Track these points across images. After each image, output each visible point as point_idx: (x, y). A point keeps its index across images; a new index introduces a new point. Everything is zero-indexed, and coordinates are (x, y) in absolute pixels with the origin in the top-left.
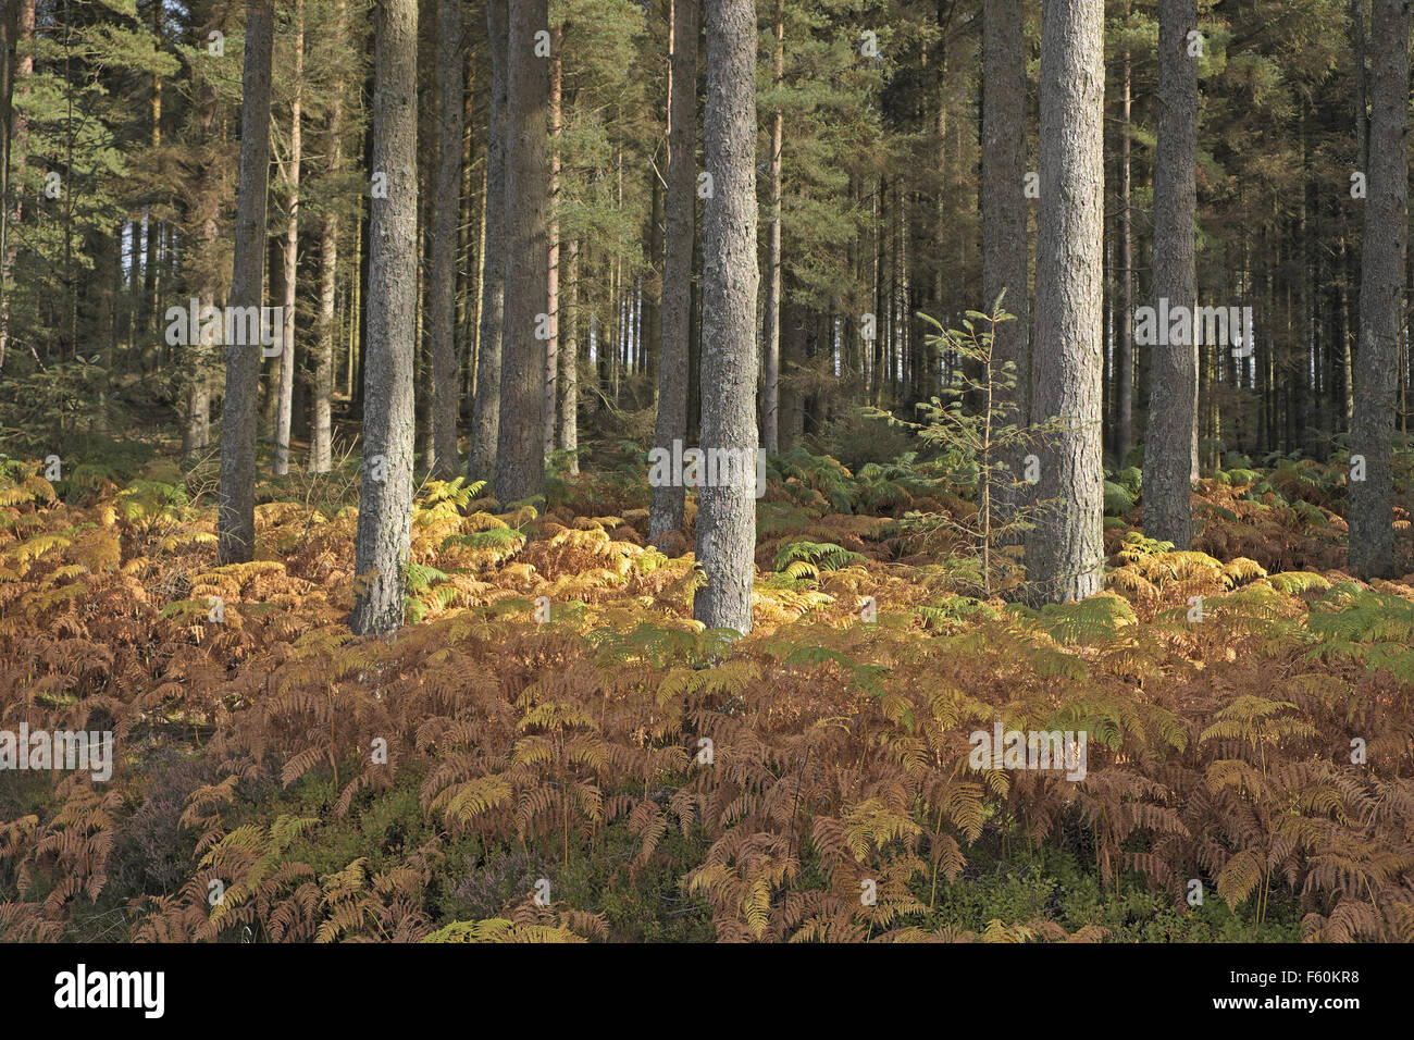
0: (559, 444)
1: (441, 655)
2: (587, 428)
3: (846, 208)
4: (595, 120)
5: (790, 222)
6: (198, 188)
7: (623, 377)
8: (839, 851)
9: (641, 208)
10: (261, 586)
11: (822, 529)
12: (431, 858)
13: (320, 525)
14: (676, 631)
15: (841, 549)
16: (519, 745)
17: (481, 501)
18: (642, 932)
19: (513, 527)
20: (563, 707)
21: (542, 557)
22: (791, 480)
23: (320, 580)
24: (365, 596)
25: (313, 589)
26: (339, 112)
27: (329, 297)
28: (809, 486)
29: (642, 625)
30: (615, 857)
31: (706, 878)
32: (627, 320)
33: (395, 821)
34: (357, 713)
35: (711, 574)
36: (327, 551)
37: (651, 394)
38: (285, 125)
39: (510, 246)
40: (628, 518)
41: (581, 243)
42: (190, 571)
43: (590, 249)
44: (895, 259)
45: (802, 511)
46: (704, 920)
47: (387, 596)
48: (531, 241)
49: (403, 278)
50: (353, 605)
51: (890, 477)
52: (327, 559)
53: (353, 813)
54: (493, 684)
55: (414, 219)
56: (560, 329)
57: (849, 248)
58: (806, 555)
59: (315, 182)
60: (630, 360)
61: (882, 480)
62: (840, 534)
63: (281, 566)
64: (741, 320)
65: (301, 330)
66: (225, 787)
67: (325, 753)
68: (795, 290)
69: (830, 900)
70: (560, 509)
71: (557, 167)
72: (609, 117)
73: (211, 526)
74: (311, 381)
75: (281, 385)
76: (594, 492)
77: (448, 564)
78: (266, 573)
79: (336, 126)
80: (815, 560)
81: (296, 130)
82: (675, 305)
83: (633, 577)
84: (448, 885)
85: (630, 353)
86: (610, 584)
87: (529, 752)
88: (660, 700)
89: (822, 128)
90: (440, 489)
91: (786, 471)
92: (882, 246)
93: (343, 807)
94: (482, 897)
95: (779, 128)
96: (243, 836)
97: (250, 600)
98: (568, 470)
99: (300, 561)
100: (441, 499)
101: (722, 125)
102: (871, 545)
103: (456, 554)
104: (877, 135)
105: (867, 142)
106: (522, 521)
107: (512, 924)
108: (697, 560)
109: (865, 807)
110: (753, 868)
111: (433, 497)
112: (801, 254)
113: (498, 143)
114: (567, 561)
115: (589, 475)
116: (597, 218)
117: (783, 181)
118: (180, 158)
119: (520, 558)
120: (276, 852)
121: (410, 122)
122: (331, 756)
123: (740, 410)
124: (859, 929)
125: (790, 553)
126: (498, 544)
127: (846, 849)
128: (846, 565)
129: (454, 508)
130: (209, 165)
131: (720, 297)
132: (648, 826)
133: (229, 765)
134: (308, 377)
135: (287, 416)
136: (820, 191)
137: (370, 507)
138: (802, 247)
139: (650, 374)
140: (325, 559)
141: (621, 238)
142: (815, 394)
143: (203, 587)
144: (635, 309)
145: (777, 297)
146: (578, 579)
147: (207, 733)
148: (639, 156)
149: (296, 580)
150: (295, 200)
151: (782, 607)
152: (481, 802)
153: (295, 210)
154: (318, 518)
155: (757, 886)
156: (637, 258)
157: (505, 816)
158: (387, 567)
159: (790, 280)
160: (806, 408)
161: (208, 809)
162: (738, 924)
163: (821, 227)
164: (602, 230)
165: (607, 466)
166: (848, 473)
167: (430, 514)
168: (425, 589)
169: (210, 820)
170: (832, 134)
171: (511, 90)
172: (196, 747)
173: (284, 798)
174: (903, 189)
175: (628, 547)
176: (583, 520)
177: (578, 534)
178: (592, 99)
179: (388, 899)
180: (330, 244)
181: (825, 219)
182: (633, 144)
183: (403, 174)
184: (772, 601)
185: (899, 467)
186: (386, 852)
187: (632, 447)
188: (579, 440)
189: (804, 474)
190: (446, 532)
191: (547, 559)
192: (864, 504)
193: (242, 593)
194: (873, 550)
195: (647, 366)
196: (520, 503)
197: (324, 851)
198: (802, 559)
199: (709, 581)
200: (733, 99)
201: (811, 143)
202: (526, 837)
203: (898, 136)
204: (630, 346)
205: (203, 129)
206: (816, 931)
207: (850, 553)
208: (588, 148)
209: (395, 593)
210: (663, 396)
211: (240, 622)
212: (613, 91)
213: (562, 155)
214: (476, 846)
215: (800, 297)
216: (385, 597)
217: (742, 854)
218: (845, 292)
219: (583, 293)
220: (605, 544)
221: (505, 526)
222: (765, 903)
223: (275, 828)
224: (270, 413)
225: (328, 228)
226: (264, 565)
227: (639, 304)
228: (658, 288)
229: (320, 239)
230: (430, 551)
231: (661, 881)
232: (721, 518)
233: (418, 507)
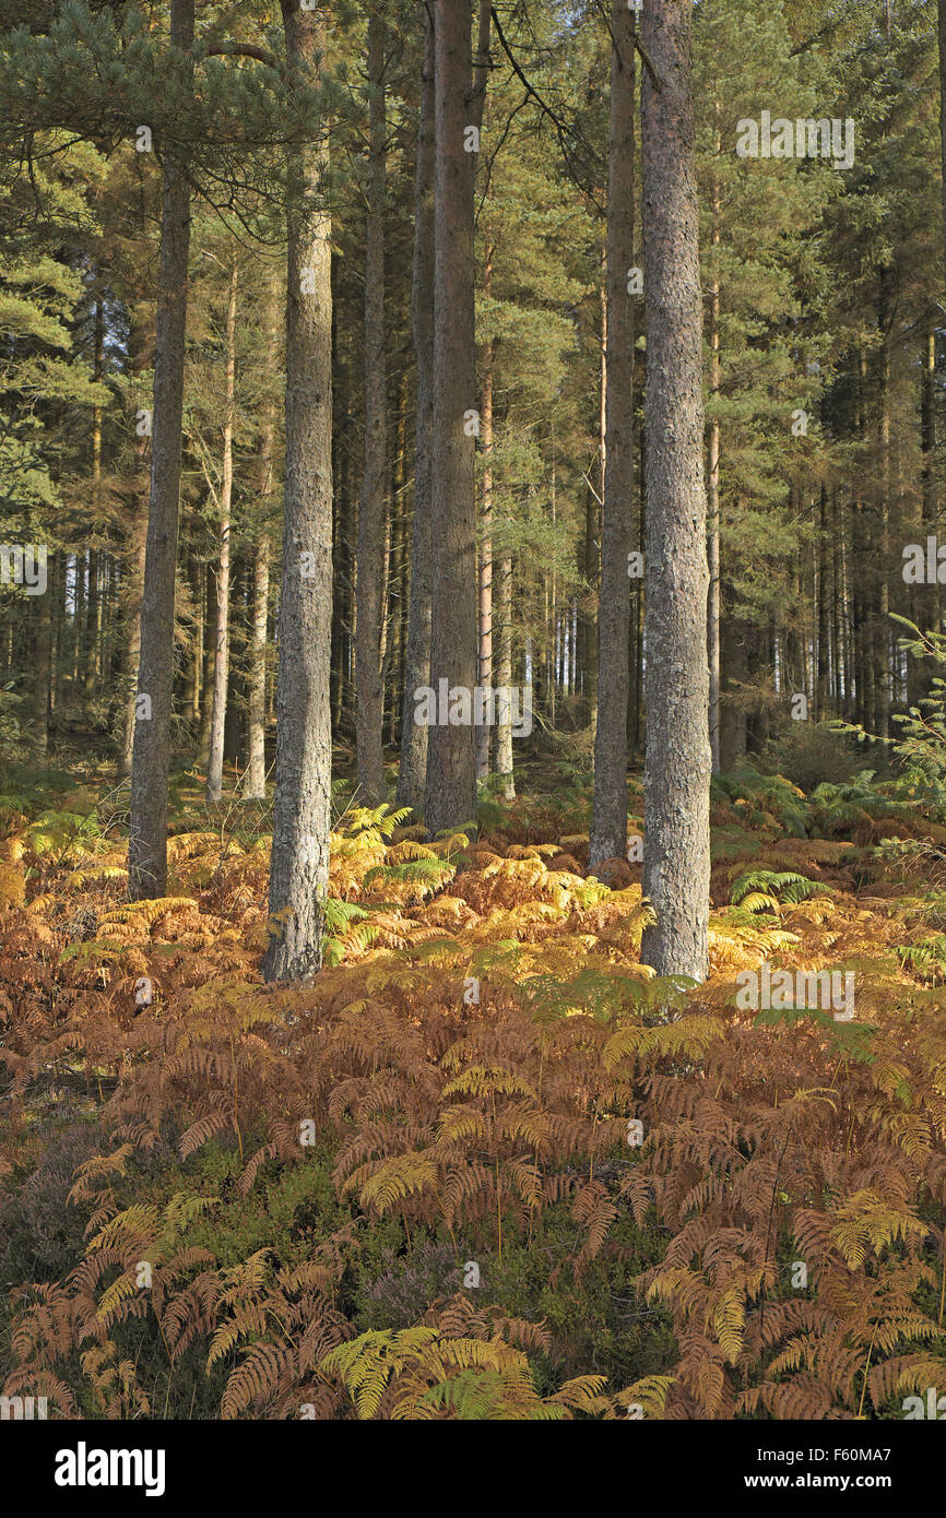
0: (495, 767)
1: (357, 1007)
2: (523, 750)
3: (787, 520)
4: (525, 437)
5: (729, 535)
6: (133, 518)
7: (559, 698)
8: (825, 1254)
9: (575, 525)
10: (172, 922)
11: (776, 855)
12: (345, 1245)
13: (237, 856)
14: (622, 977)
15: (803, 879)
16: (444, 1116)
17: (409, 829)
18: (590, 1341)
19: (442, 857)
20: (495, 1071)
21: (473, 890)
22: (741, 802)
23: (234, 917)
24: (279, 936)
25: (228, 927)
26: (271, 437)
27: (262, 621)
28: (760, 808)
29: (584, 969)
30: (558, 1246)
31: (666, 1285)
32: (562, 640)
33: (306, 1199)
34: (263, 1075)
35: (659, 910)
36: (243, 886)
37: (588, 714)
38: (216, 451)
39: (438, 559)
40: (566, 846)
41: (514, 561)
42: (98, 908)
43: (524, 567)
44: (836, 573)
45: (754, 836)
46: (664, 1330)
47: (303, 935)
48: (459, 554)
49: (318, 588)
50: (266, 949)
51: (847, 798)
52: (244, 893)
53: (259, 1187)
54: (416, 1041)
55: (329, 524)
56: (494, 650)
57: (789, 562)
58: (764, 885)
59: (246, 507)
60: (566, 681)
61: (838, 801)
62: (798, 861)
63: (194, 903)
64: (690, 624)
65: (235, 656)
66: (117, 1158)
67: (228, 1118)
68: (736, 605)
69: (818, 1314)
70: (494, 836)
71: (488, 485)
72: (540, 432)
73: (123, 859)
74: (244, 707)
75: (214, 711)
76: (529, 816)
77: (371, 900)
78: (178, 910)
79: (267, 451)
80: (774, 891)
81: (228, 455)
82: (613, 616)
83: (573, 910)
84: (364, 1279)
85: (566, 674)
86: (548, 919)
87: (457, 1125)
88: (608, 1064)
89: (760, 439)
90: (363, 817)
91: (734, 792)
92: (823, 560)
93: (247, 1184)
94: (403, 1299)
95: (716, 439)
96: (134, 1218)
97: (160, 940)
98: (502, 793)
99: (214, 896)
100: (364, 828)
101: (664, 409)
102: (831, 872)
103: (380, 886)
104: (818, 444)
105: (807, 452)
106: (453, 850)
107: (436, 1333)
108: (644, 895)
109: (856, 1199)
110: (723, 1274)
111: (356, 826)
112: (741, 568)
113: (425, 453)
114: (502, 893)
115: (525, 798)
116: (530, 535)
117: (721, 494)
118: (115, 488)
119: (449, 890)
120: (171, 1237)
121: (324, 420)
122: (235, 1123)
123: (691, 727)
124: (855, 1353)
125: (746, 884)
126: (426, 876)
127: (834, 1252)
128: (808, 897)
129: (379, 837)
130: (141, 493)
131: (666, 600)
132: (595, 1213)
133: (124, 1131)
134: (241, 703)
135: (220, 743)
136: (759, 503)
137: (283, 839)
138: (741, 560)
139: (587, 694)
140: (241, 894)
141: (554, 554)
142: (758, 711)
143: (109, 926)
144: (571, 628)
145: (716, 613)
146: (513, 915)
147: (110, 1085)
148: (572, 476)
149: (208, 917)
150: (226, 526)
151: (741, 948)
152: (402, 1186)
153: (227, 535)
154: (235, 849)
155: (728, 1297)
156: (572, 576)
157: (429, 1198)
158: (302, 904)
159: (729, 594)
160: (748, 726)
161: (101, 1181)
162: (707, 1343)
163: (761, 540)
164: (535, 547)
165: (543, 789)
166: (801, 794)
167: (352, 844)
168: (345, 926)
169: (103, 1194)
170: (771, 445)
171: (437, 396)
172: (99, 1103)
173: (184, 1170)
174: (844, 501)
175: (567, 878)
176: (517, 848)
177: (512, 864)
178: (523, 417)
179: (293, 1298)
180: (263, 569)
181: (765, 531)
182: (568, 463)
183: (317, 476)
184: (729, 940)
185: (856, 787)
186: (295, 1237)
187: (569, 768)
188: (515, 762)
189: (753, 795)
190: (371, 863)
191: (480, 892)
192: (818, 827)
193: (152, 932)
194: (833, 878)
195: (583, 685)
196: (451, 831)
197: (227, 1233)
198: (759, 890)
199: (659, 919)
200: (677, 380)
201: (749, 454)
202: (455, 1224)
203: (839, 446)
204: (566, 667)
205: (137, 458)
206: (802, 1357)
207: (814, 883)
208: (520, 465)
209: (312, 932)
210: (601, 714)
211: (145, 965)
212: (544, 407)
213: (494, 473)
214: (398, 1231)
215: (742, 612)
216: (301, 937)
217: (708, 1253)
218: (788, 606)
219: (517, 614)
220: (542, 875)
221: (434, 856)
222: (739, 1321)
223: (171, 1208)
224: (206, 739)
225: (261, 553)
226: (175, 901)
227: (575, 624)
228: (593, 607)
229: (253, 564)
230: (353, 884)
231: (611, 1277)
232: (671, 848)
233: (340, 837)
